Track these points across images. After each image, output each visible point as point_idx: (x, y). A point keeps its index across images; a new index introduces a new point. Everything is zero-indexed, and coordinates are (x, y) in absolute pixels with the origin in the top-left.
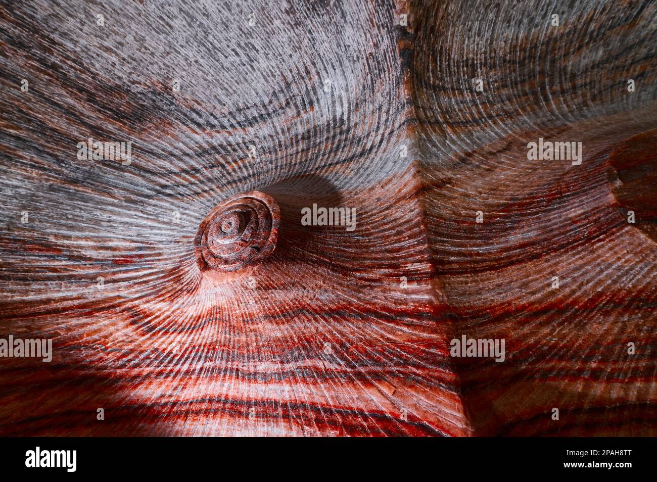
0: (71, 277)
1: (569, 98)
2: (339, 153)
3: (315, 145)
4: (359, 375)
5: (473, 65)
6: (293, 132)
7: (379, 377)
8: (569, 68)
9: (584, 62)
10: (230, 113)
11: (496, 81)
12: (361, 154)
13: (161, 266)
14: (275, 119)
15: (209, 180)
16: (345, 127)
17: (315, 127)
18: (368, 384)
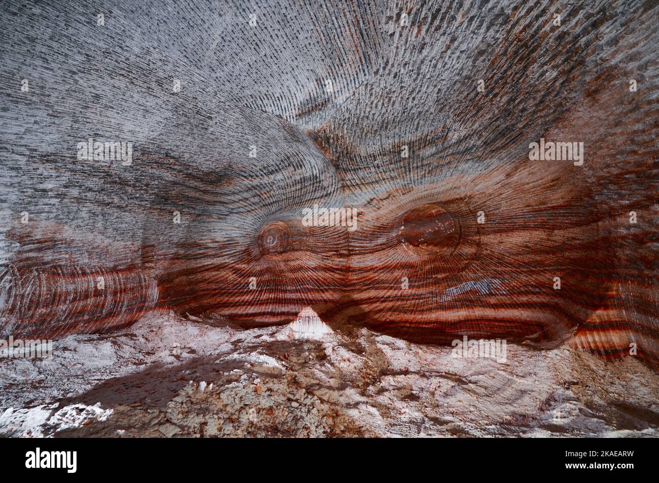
0: (207, 256)
1: (419, 171)
2: (316, 193)
3: (305, 187)
4: (321, 290)
5: (374, 156)
6: (293, 179)
7: (327, 290)
8: (421, 155)
9: (427, 153)
10: (260, 169)
11: (387, 161)
12: (326, 195)
13: (239, 248)
14: (283, 172)
15: (254, 204)
16: (318, 180)
17: (304, 178)
18: (323, 292)
